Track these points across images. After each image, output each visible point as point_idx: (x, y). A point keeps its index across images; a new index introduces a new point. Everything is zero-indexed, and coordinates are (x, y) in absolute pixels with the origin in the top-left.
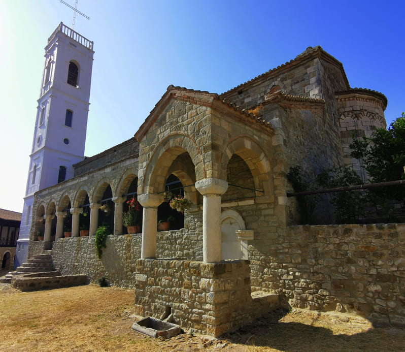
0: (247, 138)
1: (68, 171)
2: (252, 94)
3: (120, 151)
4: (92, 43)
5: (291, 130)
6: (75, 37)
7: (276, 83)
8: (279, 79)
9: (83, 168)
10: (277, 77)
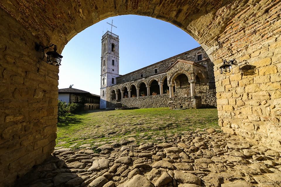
0: (199, 70)
1: (114, 79)
2: (190, 54)
3: (136, 73)
4: (118, 36)
5: (209, 67)
6: (112, 35)
7: (200, 51)
8: (201, 50)
9: (120, 78)
10: (200, 49)
